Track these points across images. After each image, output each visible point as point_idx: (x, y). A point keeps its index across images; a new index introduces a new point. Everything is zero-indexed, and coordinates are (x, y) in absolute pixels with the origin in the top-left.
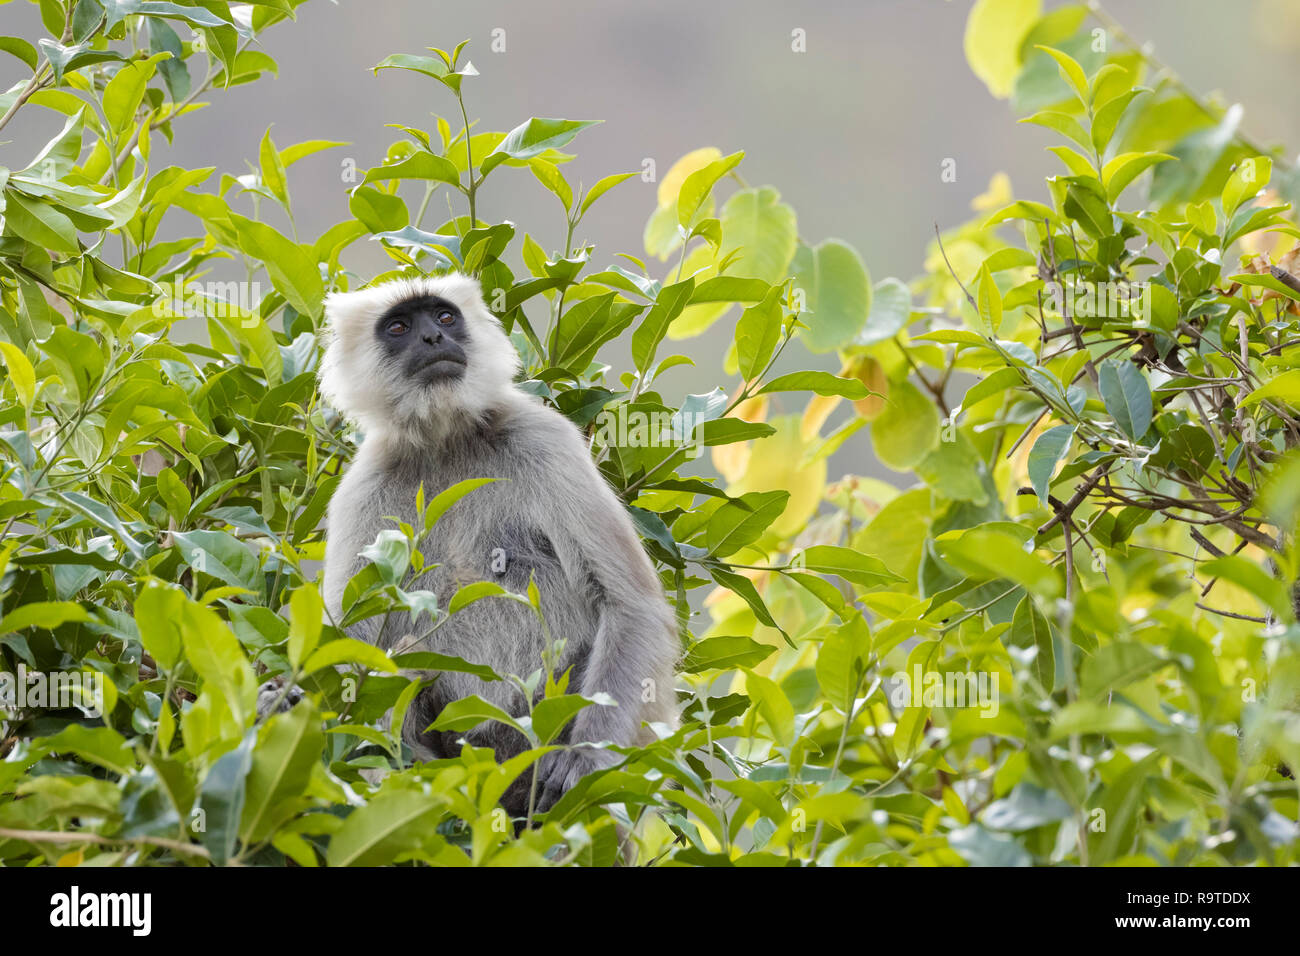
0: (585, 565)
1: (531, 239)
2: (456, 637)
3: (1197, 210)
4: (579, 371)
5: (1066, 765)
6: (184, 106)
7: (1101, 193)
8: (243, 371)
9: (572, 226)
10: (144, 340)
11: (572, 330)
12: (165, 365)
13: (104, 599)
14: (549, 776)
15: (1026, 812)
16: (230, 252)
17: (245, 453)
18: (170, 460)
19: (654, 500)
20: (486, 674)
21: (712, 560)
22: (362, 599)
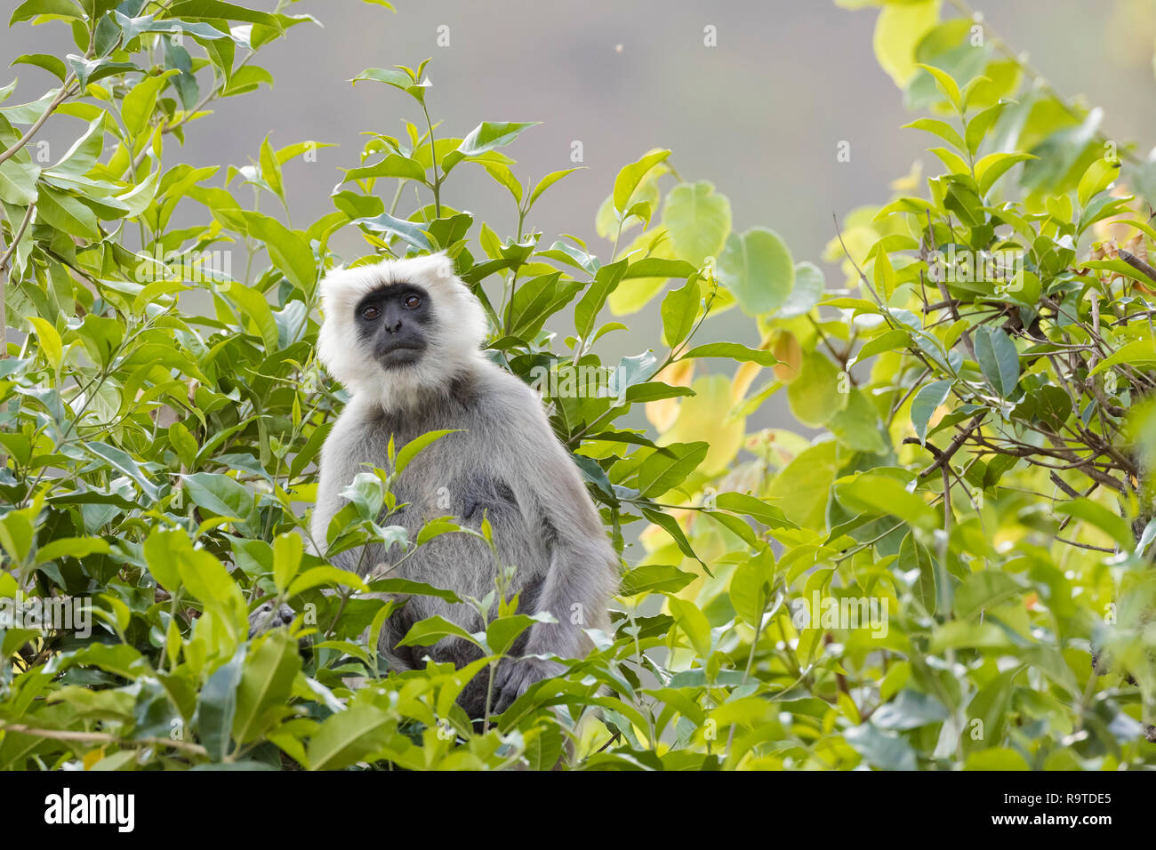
0: (541, 511)
1: (488, 227)
2: (428, 566)
3: (1056, 202)
4: (530, 339)
5: (944, 674)
6: (192, 114)
7: (974, 188)
8: (244, 339)
9: (522, 215)
10: (157, 310)
11: (524, 305)
12: (178, 334)
13: (125, 532)
14: (505, 683)
15: (909, 715)
16: (233, 237)
17: (245, 408)
18: (182, 414)
19: (593, 448)
20: (450, 597)
21: (644, 501)
22: (344, 533)
